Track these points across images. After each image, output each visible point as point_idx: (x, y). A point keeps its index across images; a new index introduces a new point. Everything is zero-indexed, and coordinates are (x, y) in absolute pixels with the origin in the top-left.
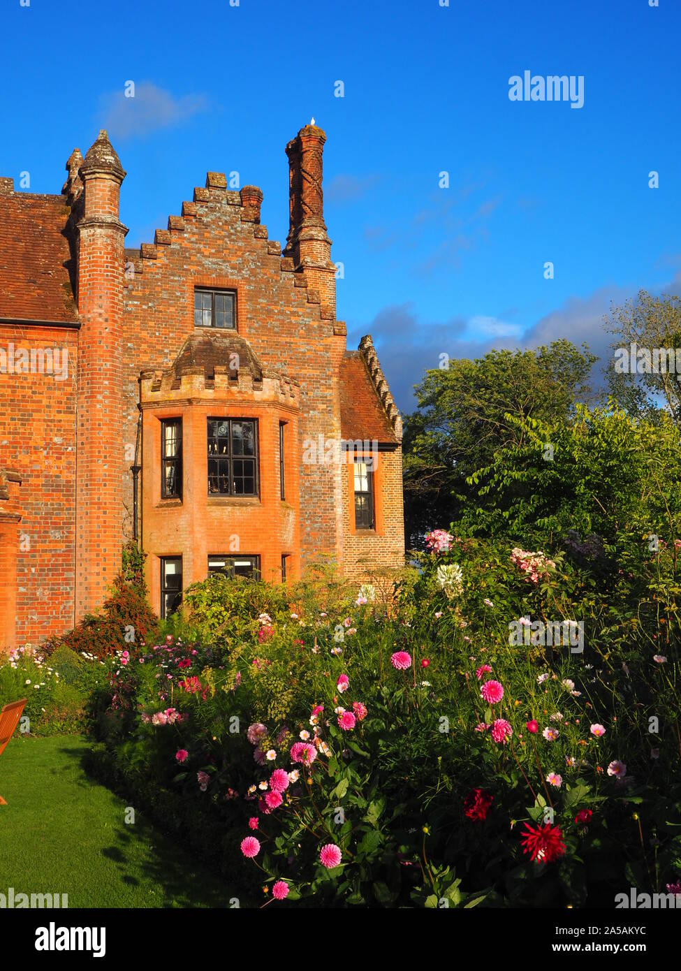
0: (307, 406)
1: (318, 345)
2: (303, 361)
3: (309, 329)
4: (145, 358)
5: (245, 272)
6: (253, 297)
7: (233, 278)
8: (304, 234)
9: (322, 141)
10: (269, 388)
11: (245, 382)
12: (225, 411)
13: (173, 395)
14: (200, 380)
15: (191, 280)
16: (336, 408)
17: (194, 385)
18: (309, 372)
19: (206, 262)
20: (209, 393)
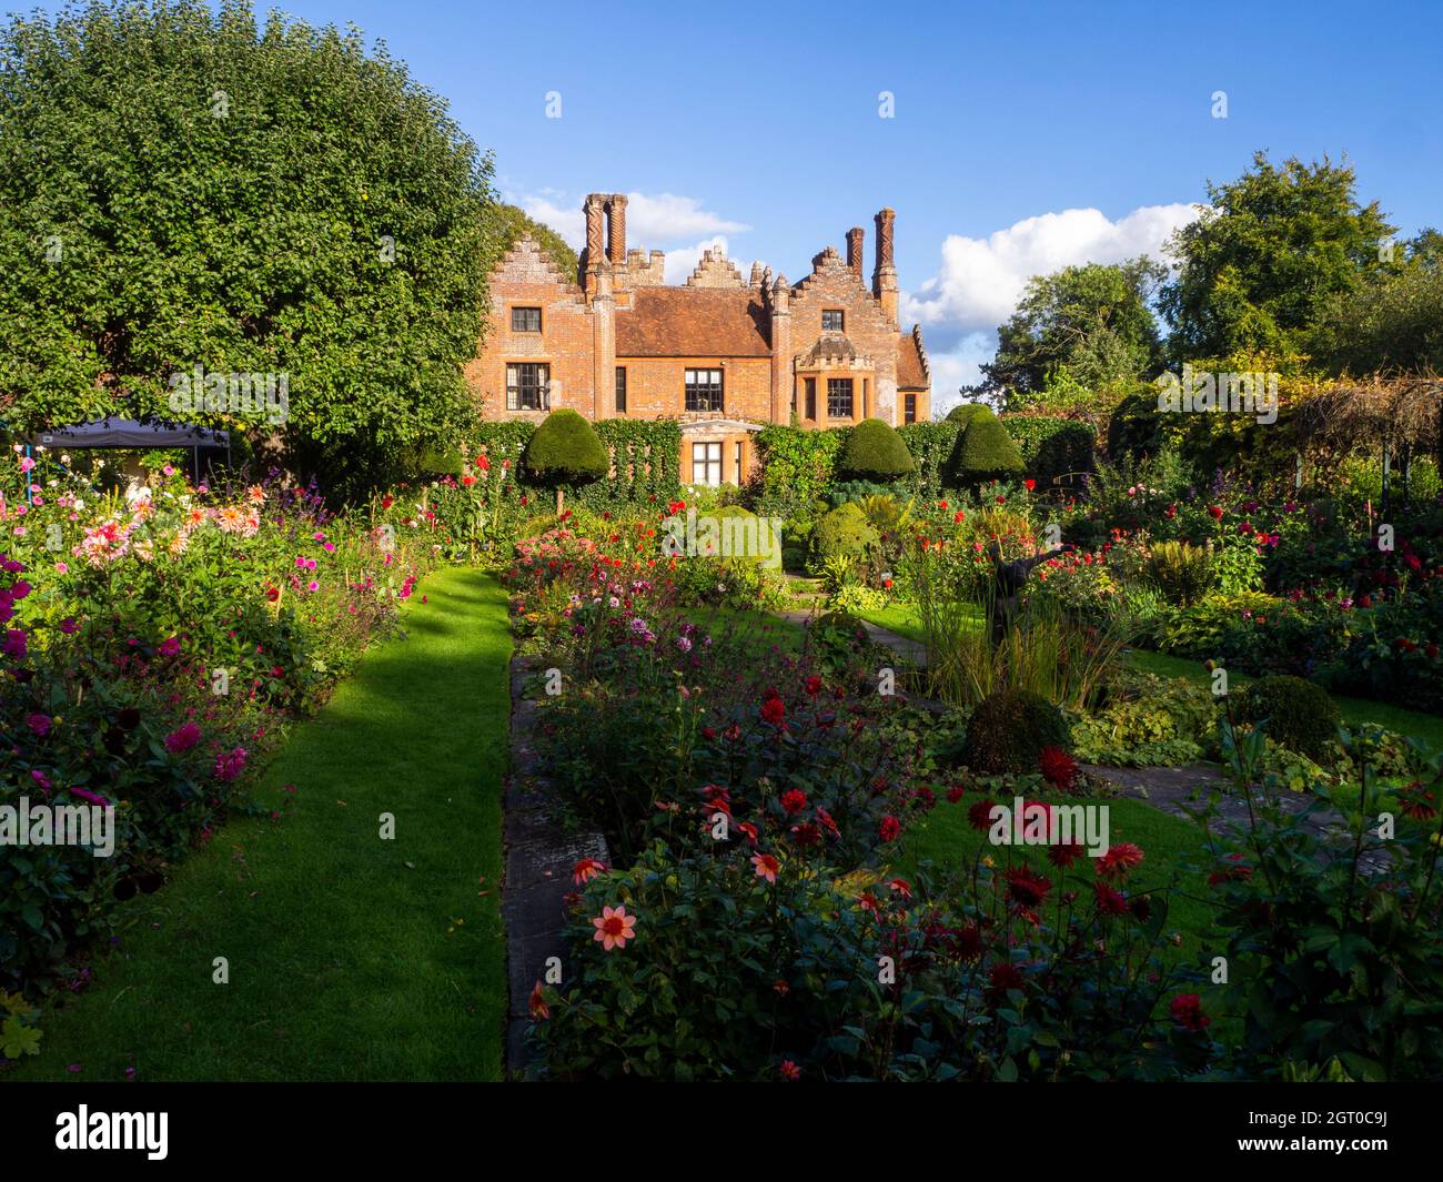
0: (879, 370)
1: (885, 337)
2: (877, 347)
3: (881, 329)
4: (797, 349)
5: (848, 302)
6: (852, 314)
7: (842, 305)
8: (882, 271)
9: (893, 217)
10: (859, 363)
11: (846, 361)
12: (835, 376)
13: (812, 368)
14: (824, 361)
15: (821, 307)
16: (895, 370)
17: (822, 363)
18: (882, 352)
19: (829, 298)
20: (828, 367)
